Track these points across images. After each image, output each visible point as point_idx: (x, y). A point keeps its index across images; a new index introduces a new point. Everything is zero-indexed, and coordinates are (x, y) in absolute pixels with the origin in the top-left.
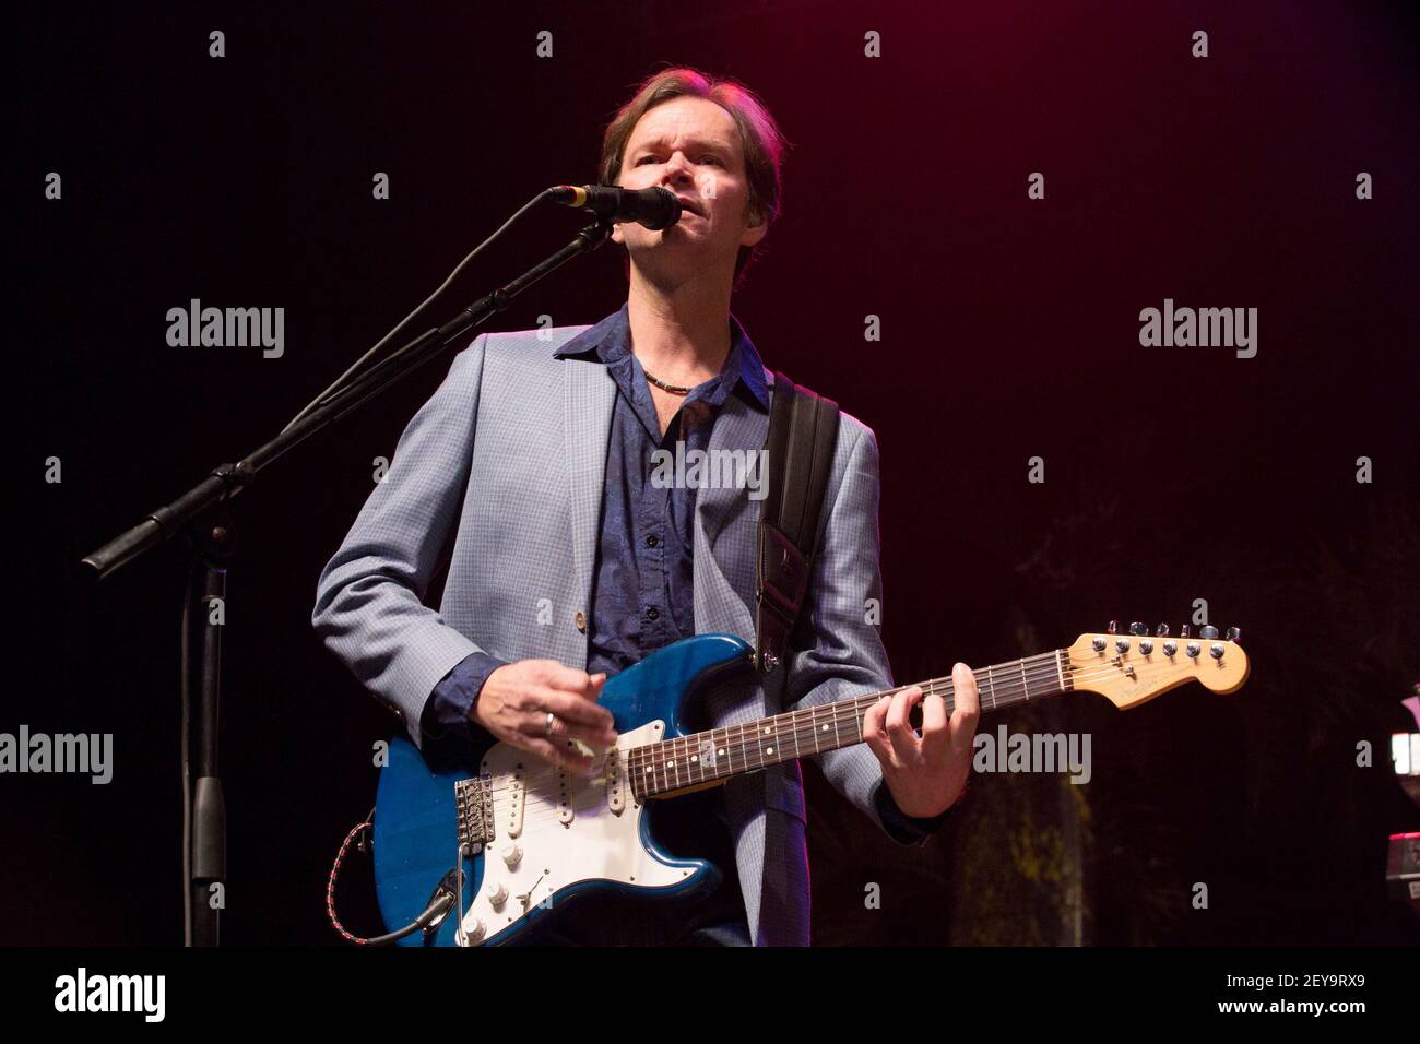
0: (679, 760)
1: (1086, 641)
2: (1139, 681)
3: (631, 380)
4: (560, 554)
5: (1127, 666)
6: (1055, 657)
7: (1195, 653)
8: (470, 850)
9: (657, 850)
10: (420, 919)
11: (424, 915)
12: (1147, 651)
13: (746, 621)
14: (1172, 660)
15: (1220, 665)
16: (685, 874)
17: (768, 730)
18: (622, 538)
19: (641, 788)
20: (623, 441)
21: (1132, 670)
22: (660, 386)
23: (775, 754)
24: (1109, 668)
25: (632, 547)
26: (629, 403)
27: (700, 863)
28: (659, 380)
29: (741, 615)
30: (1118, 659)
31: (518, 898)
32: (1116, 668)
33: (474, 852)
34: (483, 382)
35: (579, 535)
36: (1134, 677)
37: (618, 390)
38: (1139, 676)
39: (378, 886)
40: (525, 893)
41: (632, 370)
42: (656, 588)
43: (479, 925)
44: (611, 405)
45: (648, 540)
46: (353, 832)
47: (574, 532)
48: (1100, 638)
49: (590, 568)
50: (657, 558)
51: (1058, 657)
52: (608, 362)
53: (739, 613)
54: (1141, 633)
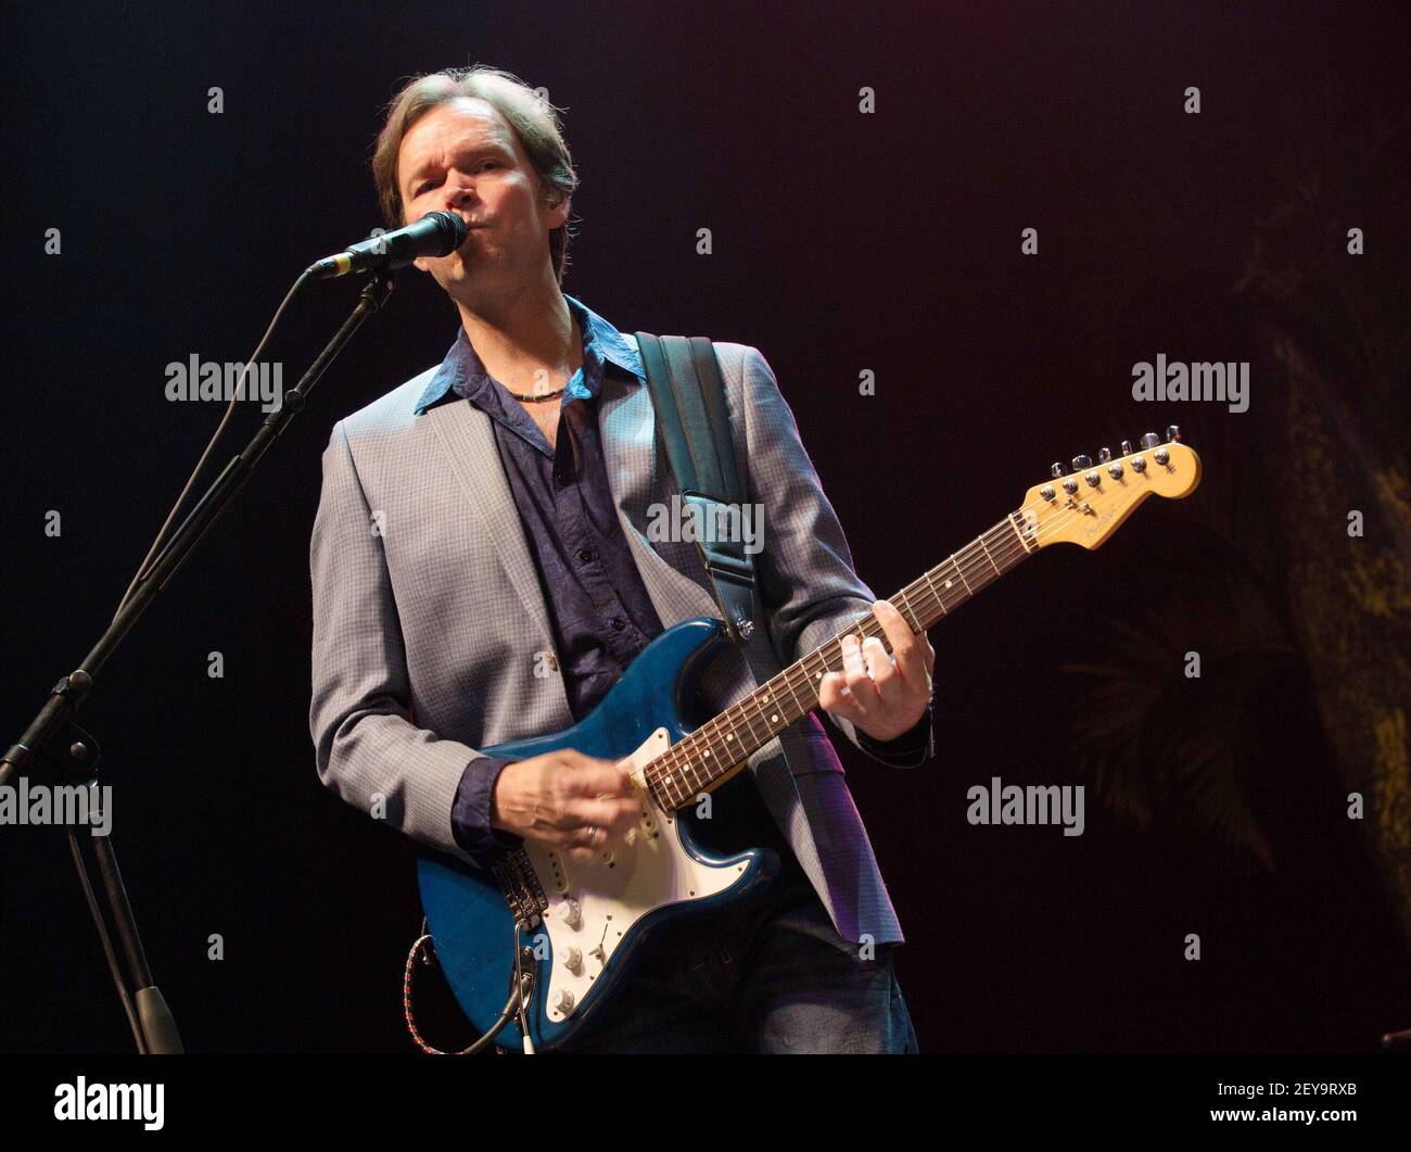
0: (693, 761)
1: (1034, 494)
2: (1100, 516)
3: (500, 403)
4: (507, 603)
5: (1082, 505)
6: (1009, 522)
7: (1141, 468)
8: (530, 925)
9: (705, 856)
10: (506, 1011)
11: (509, 1005)
12: (1095, 482)
13: (707, 603)
14: (1123, 482)
15: (1170, 470)
16: (740, 869)
17: (765, 699)
18: (557, 563)
19: (667, 802)
20: (518, 467)
21: (1087, 506)
22: (529, 400)
23: (781, 720)
24: (1066, 513)
25: (570, 569)
26: (506, 427)
27: (751, 854)
28: (525, 394)
29: (700, 599)
30: (1070, 501)
31: (591, 954)
32: (1073, 511)
33: (533, 925)
34: (358, 469)
35: (516, 576)
36: (1092, 513)
37: (492, 420)
38: (1097, 511)
39: (456, 994)
40: (596, 946)
41: (495, 392)
42: (609, 601)
43: (565, 994)
44: (491, 435)
45: (582, 557)
46: (412, 953)
47: (511, 576)
48: (1047, 487)
49: (541, 605)
50: (597, 571)
51: (1012, 521)
52: (469, 395)
53: (696, 598)
54: (1084, 465)
